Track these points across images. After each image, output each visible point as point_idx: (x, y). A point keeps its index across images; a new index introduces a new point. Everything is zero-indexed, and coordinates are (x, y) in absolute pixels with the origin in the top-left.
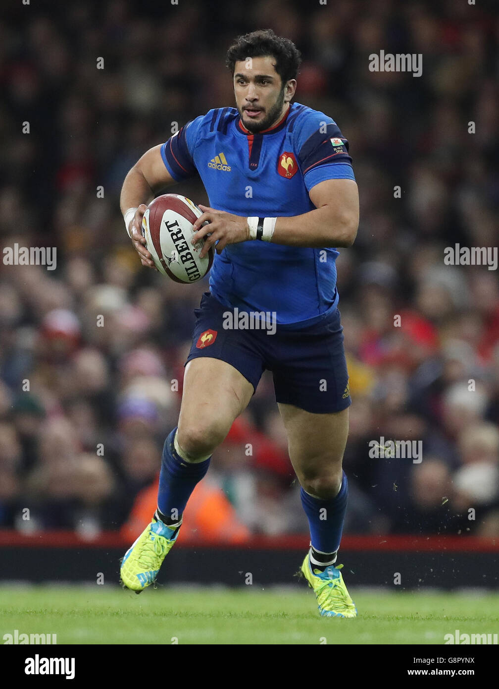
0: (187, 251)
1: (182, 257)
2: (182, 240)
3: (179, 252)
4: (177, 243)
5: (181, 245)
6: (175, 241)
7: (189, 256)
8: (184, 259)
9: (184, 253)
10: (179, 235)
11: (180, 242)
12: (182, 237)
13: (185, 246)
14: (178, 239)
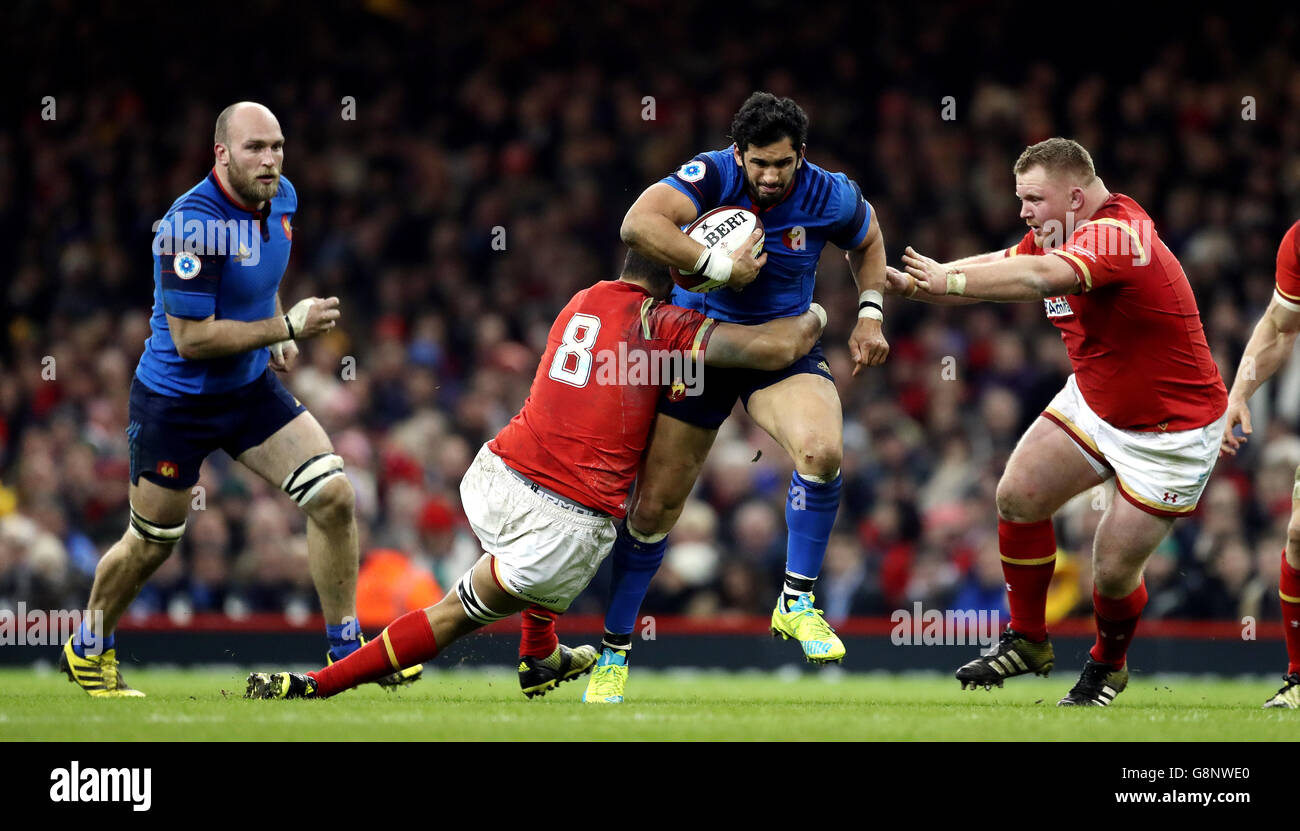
0: (720, 236)
1: (712, 234)
2: (730, 228)
3: (717, 229)
4: (726, 224)
5: (725, 228)
6: (727, 221)
7: (714, 240)
8: (711, 236)
9: (717, 234)
10: (734, 224)
11: (727, 226)
12: (733, 228)
13: (725, 233)
14: (730, 224)
